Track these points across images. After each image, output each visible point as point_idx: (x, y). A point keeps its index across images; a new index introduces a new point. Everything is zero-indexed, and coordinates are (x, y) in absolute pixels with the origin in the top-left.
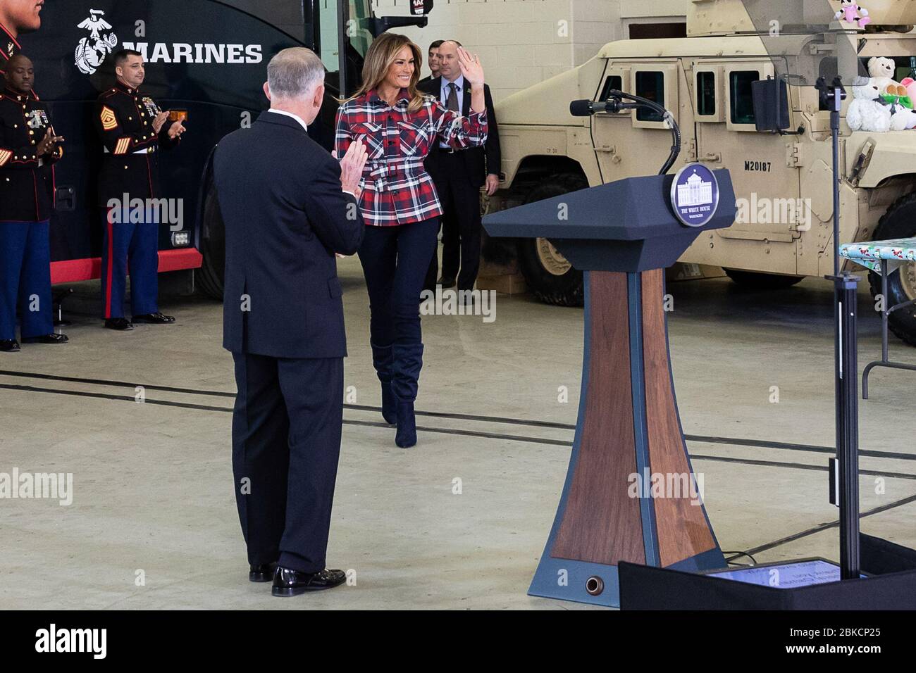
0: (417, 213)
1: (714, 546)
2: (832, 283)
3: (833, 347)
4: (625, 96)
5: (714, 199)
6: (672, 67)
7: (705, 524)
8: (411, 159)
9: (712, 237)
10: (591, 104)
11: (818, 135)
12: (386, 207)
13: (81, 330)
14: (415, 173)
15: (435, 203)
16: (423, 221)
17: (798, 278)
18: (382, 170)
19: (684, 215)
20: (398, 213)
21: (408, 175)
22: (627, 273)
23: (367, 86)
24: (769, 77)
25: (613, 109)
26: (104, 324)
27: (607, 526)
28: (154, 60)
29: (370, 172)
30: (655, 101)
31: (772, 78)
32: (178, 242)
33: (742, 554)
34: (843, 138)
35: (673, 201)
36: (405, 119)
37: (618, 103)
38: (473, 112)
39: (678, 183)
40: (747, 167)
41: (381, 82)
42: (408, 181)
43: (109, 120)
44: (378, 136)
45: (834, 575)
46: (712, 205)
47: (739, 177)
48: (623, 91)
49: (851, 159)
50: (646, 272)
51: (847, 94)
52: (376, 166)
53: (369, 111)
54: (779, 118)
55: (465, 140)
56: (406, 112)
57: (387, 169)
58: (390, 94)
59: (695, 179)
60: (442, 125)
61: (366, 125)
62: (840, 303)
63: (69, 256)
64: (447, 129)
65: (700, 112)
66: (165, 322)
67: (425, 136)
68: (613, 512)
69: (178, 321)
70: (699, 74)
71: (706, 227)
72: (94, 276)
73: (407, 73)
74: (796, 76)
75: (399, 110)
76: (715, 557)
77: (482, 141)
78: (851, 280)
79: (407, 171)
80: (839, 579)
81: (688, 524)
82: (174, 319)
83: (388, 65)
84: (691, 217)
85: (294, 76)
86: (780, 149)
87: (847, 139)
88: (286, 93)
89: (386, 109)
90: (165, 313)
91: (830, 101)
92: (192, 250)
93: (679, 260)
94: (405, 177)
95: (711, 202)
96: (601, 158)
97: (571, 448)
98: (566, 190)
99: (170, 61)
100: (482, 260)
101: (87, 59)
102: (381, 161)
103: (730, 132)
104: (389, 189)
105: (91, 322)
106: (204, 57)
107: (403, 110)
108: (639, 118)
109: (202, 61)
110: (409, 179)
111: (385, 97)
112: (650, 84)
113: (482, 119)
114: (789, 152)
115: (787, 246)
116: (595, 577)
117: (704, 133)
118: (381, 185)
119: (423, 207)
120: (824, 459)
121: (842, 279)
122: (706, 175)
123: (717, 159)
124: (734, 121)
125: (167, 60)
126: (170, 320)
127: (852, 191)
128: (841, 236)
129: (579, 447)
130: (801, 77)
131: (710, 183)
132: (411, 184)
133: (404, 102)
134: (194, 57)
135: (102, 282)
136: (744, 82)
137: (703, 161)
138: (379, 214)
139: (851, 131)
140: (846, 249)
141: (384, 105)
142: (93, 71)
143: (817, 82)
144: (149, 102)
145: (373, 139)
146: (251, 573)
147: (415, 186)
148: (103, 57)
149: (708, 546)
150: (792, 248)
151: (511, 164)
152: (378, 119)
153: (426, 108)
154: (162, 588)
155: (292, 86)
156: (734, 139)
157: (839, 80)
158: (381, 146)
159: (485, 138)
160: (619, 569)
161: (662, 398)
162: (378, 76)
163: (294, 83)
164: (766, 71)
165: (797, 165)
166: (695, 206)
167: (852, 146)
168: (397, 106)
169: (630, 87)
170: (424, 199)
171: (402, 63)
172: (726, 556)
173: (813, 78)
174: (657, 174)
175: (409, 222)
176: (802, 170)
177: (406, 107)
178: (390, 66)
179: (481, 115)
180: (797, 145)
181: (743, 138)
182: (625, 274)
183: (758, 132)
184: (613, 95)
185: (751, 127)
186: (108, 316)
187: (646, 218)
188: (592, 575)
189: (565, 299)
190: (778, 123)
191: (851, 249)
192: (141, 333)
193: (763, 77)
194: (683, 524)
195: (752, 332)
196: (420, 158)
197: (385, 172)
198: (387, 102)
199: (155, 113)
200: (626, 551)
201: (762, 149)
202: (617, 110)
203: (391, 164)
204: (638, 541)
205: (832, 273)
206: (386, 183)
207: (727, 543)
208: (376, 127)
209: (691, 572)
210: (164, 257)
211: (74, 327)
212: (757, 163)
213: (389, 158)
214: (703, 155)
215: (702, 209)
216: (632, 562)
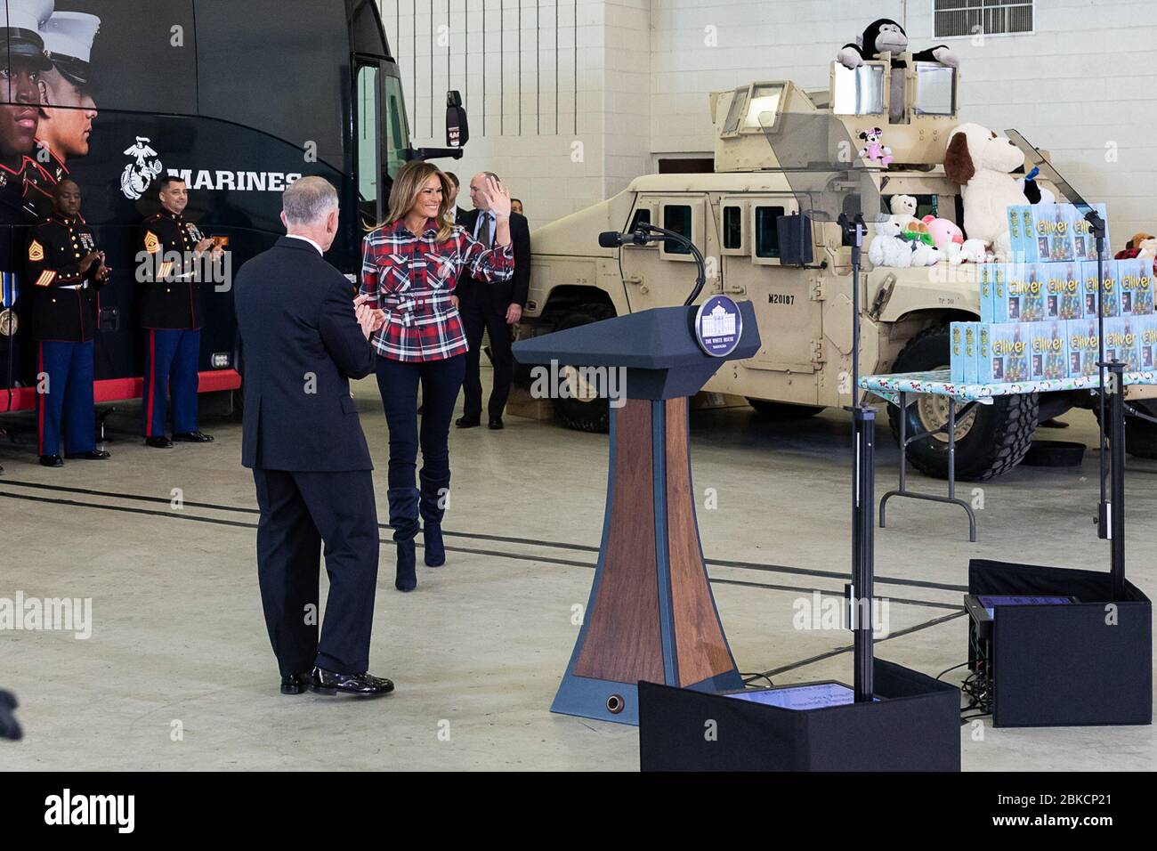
0: (443, 349)
1: (732, 668)
2: (850, 414)
3: (851, 476)
4: (653, 228)
5: (737, 331)
6: (700, 201)
7: (724, 646)
8: (439, 292)
9: (735, 367)
10: (620, 236)
11: (840, 270)
12: (413, 342)
13: (124, 447)
14: (444, 307)
15: (462, 339)
16: (449, 359)
17: (819, 409)
18: (410, 304)
19: (707, 345)
20: (424, 349)
21: (435, 310)
22: (652, 401)
23: (394, 215)
24: (793, 212)
25: (640, 242)
26: (144, 442)
27: (629, 646)
28: (197, 186)
29: (397, 305)
30: (681, 233)
31: (797, 214)
32: (218, 364)
33: (759, 676)
34: (865, 273)
35: (698, 331)
36: (433, 251)
37: (645, 235)
38: (499, 245)
39: (704, 314)
40: (771, 300)
41: (409, 212)
42: (435, 317)
43: (152, 244)
44: (404, 268)
45: (847, 697)
46: (735, 336)
47: (762, 310)
48: (652, 224)
49: (872, 294)
50: (670, 400)
51: (869, 230)
52: (403, 299)
53: (395, 242)
54: (802, 253)
55: (490, 274)
56: (434, 243)
57: (414, 303)
58: (416, 225)
59: (719, 310)
60: (469, 257)
61: (392, 257)
62: (858, 434)
63: (112, 376)
64: (473, 262)
65: (726, 246)
66: (204, 441)
67: (453, 268)
68: (634, 634)
69: (216, 441)
70: (726, 209)
71: (730, 357)
72: (136, 395)
73: (436, 202)
74: (820, 212)
75: (425, 240)
76: (733, 678)
77: (508, 275)
78: (869, 411)
79: (435, 305)
80: (852, 702)
81: (706, 645)
82: (213, 438)
83: (415, 195)
84: (714, 347)
85: (306, 203)
86: (803, 283)
87: (869, 274)
88: (299, 219)
89: (413, 240)
90: (205, 432)
91: (851, 237)
92: (232, 372)
93: (704, 389)
94: (433, 312)
95: (734, 333)
96: (630, 288)
97: (595, 569)
98: (594, 319)
99: (212, 188)
100: (512, 387)
101: (133, 185)
102: (408, 294)
103: (755, 265)
104: (416, 323)
105: (131, 439)
106: (246, 185)
107: (431, 240)
108: (666, 251)
109: (244, 189)
110: (437, 314)
111: (412, 227)
112: (678, 217)
113: (507, 253)
114: (812, 286)
115: (809, 378)
116: (616, 696)
117: (729, 265)
118: (407, 319)
119: (450, 343)
120: (840, 585)
121: (860, 410)
122: (730, 307)
123: (742, 292)
124: (759, 255)
125: (210, 187)
126: (209, 439)
127: (873, 324)
128: (860, 369)
129: (602, 569)
130: (825, 213)
131: (734, 315)
132: (438, 320)
133: (432, 232)
134: (236, 185)
135: (144, 400)
136: (770, 217)
137: (728, 293)
138: (405, 349)
139: (873, 266)
140: (865, 381)
141: (410, 236)
142: (138, 197)
143: (839, 218)
144: (192, 228)
145: (398, 272)
146: (282, 685)
147: (442, 322)
148: (148, 183)
149: (726, 668)
150: (814, 379)
151: (541, 291)
152: (404, 250)
153: (454, 238)
154: (196, 699)
155: (306, 214)
156: (759, 272)
157: (860, 216)
158: (407, 279)
159: (511, 273)
160: (639, 690)
161: (683, 525)
162: (406, 205)
163: (307, 209)
164: (791, 207)
165: (819, 298)
166: (719, 337)
167: (874, 281)
168: (424, 236)
169: (657, 220)
170: (451, 335)
171: (430, 192)
172: (744, 678)
173: (836, 215)
174: (682, 305)
175: (434, 359)
176: (824, 303)
177: (433, 237)
178: (417, 195)
179: (505, 249)
180: (819, 279)
181: (768, 271)
182: (650, 402)
183: (783, 266)
184: (640, 227)
185: (776, 261)
186: (149, 434)
187: (670, 347)
188: (615, 693)
189: (591, 425)
190: (802, 257)
191: (871, 381)
192: (180, 450)
193: (788, 213)
194: (702, 646)
195: (773, 461)
196: (448, 291)
197: (413, 306)
198: (414, 232)
199: (197, 238)
200: (647, 672)
201: (785, 283)
202: (645, 242)
203: (420, 298)
204: (658, 662)
205: (850, 404)
206: (413, 317)
207: (745, 665)
208: (401, 259)
209: (709, 692)
210: (205, 378)
211: (117, 444)
212: (780, 296)
213: (416, 291)
214: (728, 287)
215: (725, 340)
216: (652, 681)
